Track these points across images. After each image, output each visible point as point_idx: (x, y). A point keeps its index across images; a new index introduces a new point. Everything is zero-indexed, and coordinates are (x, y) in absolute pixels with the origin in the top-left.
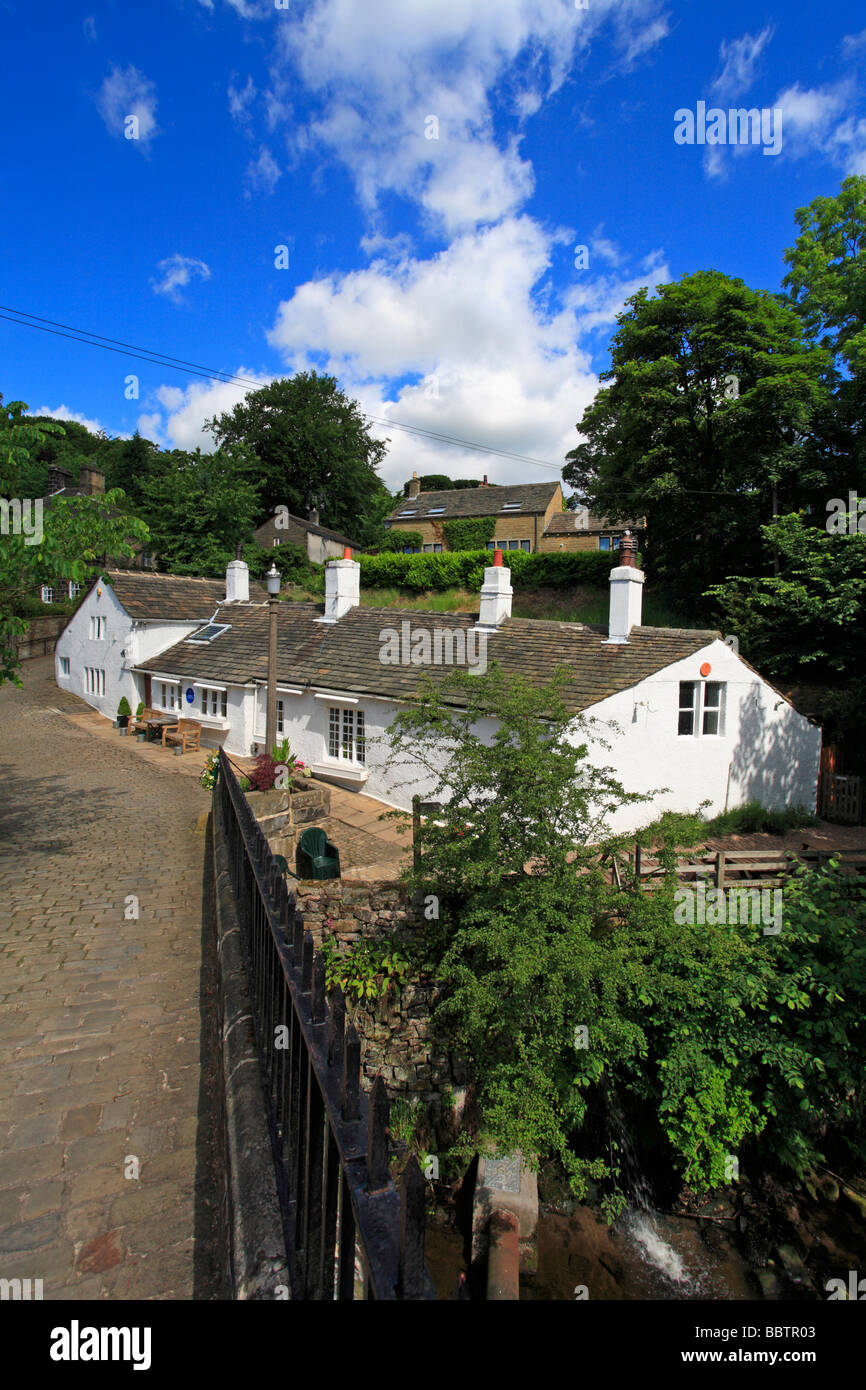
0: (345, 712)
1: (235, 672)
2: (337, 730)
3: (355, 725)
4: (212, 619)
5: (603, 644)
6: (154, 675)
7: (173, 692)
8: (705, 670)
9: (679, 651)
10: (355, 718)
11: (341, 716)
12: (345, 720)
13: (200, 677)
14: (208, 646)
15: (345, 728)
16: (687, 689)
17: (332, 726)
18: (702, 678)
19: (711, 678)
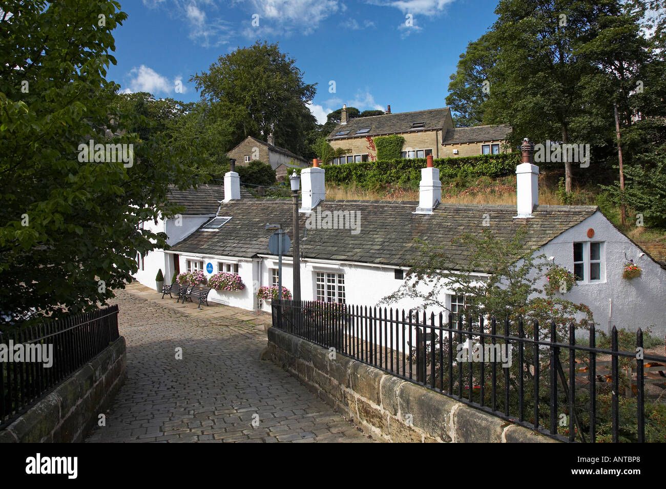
0: (329, 275)
1: (243, 250)
2: (323, 288)
3: (336, 284)
4: (218, 214)
5: (514, 219)
6: (181, 255)
7: (196, 267)
8: (591, 233)
9: (571, 221)
10: (336, 279)
11: (325, 278)
12: (329, 281)
13: (217, 254)
14: (218, 232)
15: (329, 287)
16: (578, 247)
17: (318, 286)
18: (589, 239)
19: (596, 239)
